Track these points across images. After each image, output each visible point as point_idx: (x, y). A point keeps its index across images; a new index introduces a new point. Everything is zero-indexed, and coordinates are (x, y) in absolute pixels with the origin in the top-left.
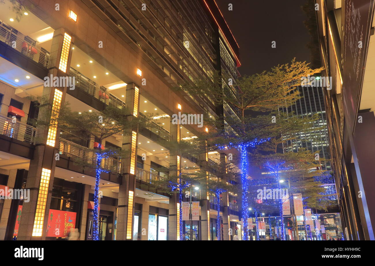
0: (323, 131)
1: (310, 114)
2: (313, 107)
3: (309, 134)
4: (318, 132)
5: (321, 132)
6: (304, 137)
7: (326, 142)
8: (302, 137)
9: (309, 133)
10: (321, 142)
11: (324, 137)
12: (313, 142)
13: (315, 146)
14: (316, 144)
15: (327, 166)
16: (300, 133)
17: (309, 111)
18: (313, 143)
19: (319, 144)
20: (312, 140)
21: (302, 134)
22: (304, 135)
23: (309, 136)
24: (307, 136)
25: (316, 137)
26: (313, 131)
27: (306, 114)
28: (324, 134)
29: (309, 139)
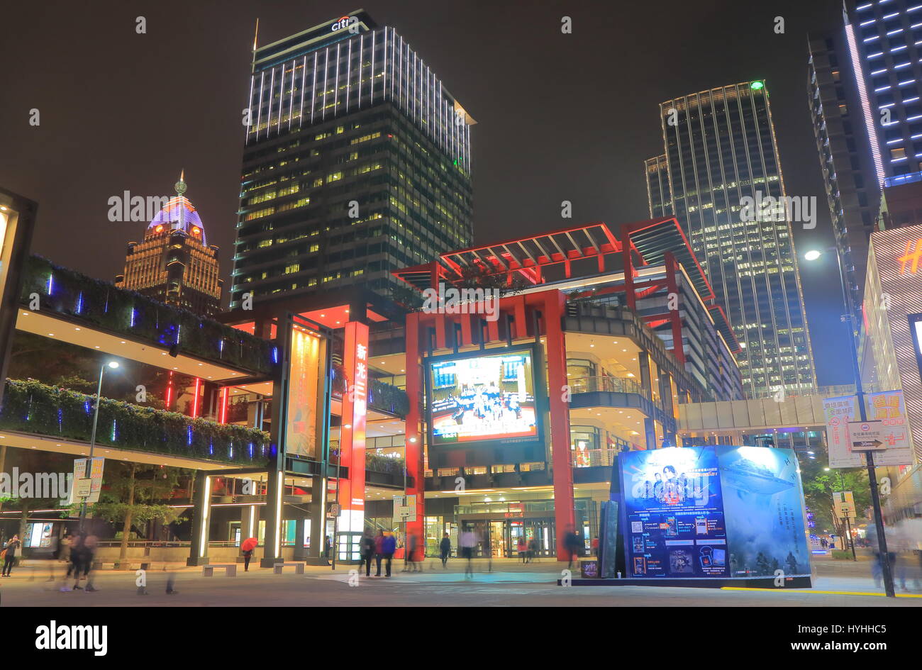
0: (771, 233)
1: (733, 185)
2: (743, 167)
3: (731, 242)
4: (755, 236)
5: (765, 234)
6: (716, 249)
7: (777, 263)
8: (710, 250)
9: (728, 239)
10: (762, 264)
11: (773, 250)
12: (740, 262)
13: (746, 273)
14: (748, 269)
15: (778, 329)
16: (705, 239)
17: (730, 178)
18: (740, 266)
19: (756, 269)
20: (738, 258)
21: (709, 242)
22: (716, 246)
23: (730, 246)
24: (725, 248)
25: (748, 249)
26: (741, 233)
27: (722, 186)
28: (772, 241)
29: (731, 255)
